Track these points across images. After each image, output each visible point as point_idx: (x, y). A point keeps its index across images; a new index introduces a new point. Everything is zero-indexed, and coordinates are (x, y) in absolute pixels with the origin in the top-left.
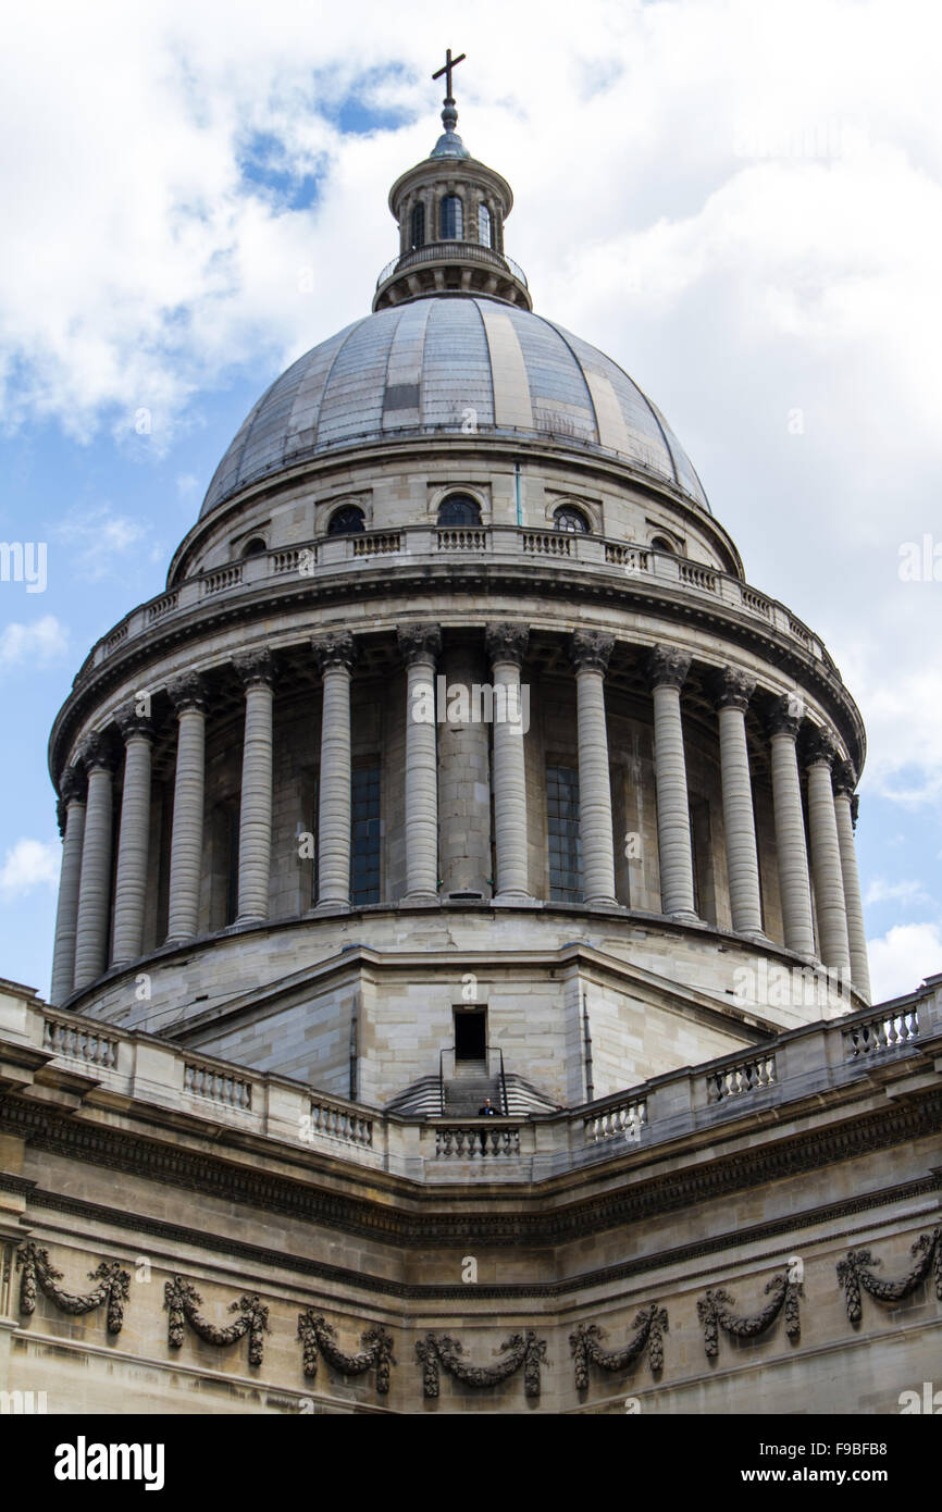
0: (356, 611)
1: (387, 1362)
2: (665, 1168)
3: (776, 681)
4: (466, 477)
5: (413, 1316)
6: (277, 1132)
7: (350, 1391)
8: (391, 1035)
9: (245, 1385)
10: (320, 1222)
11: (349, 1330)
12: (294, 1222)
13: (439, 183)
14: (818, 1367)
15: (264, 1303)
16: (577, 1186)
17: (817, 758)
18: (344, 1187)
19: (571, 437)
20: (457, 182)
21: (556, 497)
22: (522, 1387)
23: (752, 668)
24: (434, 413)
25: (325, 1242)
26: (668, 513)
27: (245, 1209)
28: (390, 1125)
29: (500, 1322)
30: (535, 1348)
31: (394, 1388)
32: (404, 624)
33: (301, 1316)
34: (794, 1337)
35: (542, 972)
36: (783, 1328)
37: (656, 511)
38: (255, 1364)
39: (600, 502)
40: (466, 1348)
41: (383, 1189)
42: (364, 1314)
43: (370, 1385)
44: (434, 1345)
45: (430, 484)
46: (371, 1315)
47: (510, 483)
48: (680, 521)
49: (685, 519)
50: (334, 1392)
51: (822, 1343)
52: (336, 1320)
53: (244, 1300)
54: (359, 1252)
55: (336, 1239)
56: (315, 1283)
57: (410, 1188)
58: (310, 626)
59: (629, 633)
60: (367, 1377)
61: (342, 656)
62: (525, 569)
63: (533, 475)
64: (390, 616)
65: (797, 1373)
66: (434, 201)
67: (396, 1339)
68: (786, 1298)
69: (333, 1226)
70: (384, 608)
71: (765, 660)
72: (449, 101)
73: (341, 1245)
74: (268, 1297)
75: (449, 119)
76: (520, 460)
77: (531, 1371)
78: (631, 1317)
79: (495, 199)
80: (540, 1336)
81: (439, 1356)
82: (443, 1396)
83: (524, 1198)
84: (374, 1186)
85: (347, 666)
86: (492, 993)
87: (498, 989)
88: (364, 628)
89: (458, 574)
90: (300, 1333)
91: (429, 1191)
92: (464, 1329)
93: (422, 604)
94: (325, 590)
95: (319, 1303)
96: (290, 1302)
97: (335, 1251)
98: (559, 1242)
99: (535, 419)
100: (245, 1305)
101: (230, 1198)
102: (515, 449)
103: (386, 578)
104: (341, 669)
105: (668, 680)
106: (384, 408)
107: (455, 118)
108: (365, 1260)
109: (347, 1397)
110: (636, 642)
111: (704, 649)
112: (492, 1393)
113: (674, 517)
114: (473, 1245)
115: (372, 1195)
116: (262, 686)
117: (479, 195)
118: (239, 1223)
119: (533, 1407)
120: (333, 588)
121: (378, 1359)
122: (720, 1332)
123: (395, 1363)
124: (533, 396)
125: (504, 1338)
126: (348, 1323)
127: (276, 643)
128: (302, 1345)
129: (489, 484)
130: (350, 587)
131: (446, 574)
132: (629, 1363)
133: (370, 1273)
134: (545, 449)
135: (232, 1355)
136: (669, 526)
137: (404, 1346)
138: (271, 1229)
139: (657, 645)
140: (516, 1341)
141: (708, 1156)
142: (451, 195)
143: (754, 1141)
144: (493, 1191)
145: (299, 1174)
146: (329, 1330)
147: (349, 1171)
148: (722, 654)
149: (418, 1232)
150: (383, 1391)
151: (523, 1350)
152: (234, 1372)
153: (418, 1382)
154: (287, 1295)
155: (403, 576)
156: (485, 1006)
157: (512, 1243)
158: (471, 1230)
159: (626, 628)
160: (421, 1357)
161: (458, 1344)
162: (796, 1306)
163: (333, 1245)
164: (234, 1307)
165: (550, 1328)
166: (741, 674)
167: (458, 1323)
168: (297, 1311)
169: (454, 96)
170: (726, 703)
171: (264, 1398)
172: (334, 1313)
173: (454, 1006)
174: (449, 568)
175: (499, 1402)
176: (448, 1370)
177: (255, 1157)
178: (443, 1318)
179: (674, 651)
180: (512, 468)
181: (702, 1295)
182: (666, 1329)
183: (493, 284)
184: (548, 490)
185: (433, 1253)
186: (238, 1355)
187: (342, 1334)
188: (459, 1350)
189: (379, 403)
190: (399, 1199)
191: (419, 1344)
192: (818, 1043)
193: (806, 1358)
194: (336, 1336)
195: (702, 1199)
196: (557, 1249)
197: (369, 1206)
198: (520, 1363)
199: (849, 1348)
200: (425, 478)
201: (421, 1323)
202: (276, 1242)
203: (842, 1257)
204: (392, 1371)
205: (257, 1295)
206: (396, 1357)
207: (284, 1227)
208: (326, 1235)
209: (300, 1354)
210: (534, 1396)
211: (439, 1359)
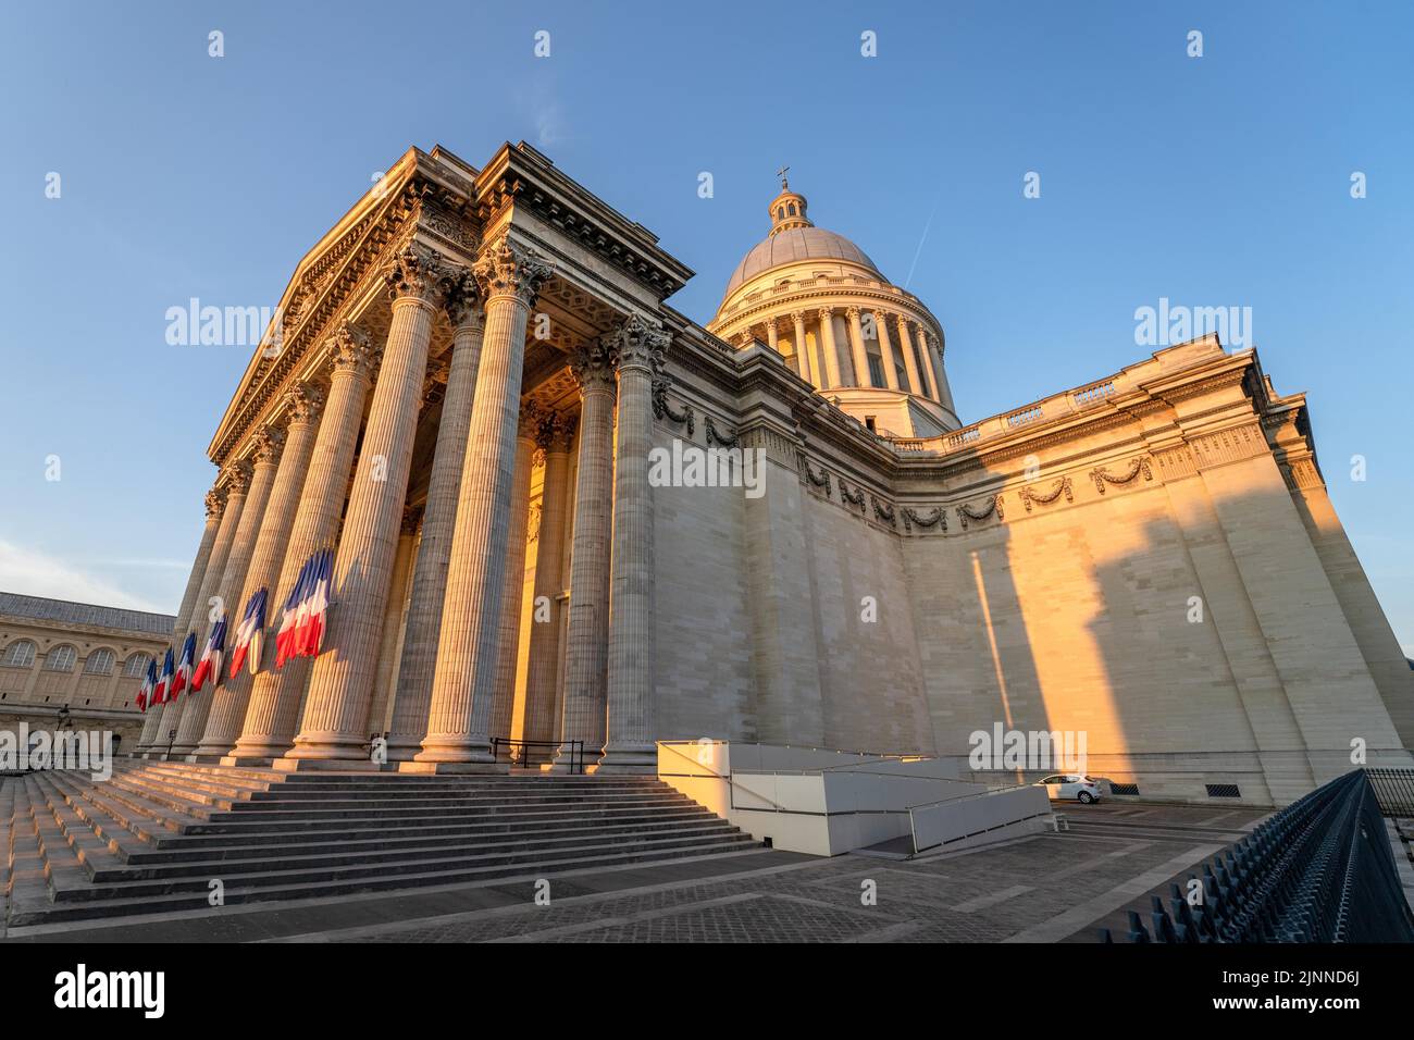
5: (900, 502)
7: (886, 524)
9: (862, 517)
11: (884, 504)
12: (867, 464)
14: (1084, 509)
15: (863, 491)
16: (958, 457)
22: (940, 526)
27: (852, 459)
29: (929, 504)
30: (943, 513)
33: (873, 499)
34: (1070, 499)
36: (1063, 496)
38: (863, 510)
40: (918, 513)
42: (887, 500)
43: (891, 523)
44: (907, 512)
46: (889, 500)
50: (883, 523)
51: (1085, 501)
52: (881, 501)
53: (857, 488)
54: (881, 479)
55: (875, 474)
57: (896, 458)
60: (890, 520)
65: (1074, 512)
67: (895, 510)
68: (1064, 487)
73: (877, 476)
74: (863, 488)
77: (942, 520)
78: (985, 500)
80: (945, 510)
82: (913, 529)
83: (936, 463)
90: (873, 503)
91: (902, 460)
92: (917, 507)
95: (877, 494)
96: (869, 493)
108: (886, 481)
109: (886, 526)
112: (930, 528)
119: (945, 532)
121: (891, 514)
122: (1031, 501)
125: (931, 510)
128: (874, 507)
132: (988, 515)
135: (858, 506)
137: (897, 514)
140: (935, 511)
144: (924, 460)
146: (878, 503)
150: (894, 526)
151: (936, 514)
152: (859, 512)
153: (904, 524)
154: (868, 490)
157: (929, 479)
160: (903, 516)
161: (915, 512)
162: (1070, 488)
164: (855, 490)
165: (948, 506)
167: (914, 504)
168: (872, 497)
175: (933, 530)
176: (913, 520)
178: (909, 503)
181: (1021, 489)
182: (1003, 502)
185: (901, 482)
188: (916, 514)
191: (902, 512)
192: (1063, 399)
193: (1078, 506)
194: (880, 505)
196: (946, 481)
197: (884, 463)
198: (938, 518)
199: (1100, 501)
201: (905, 505)
202: (863, 471)
203: (1092, 470)
204: (896, 519)
205: (860, 487)
208: (874, 470)
209: (874, 510)
210: (945, 529)
211: (909, 516)
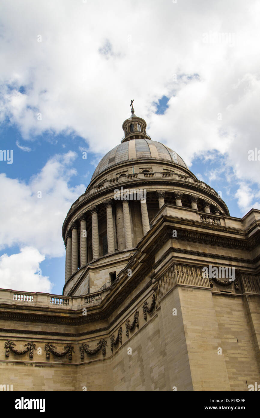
0: (97, 200)
1: (71, 353)
2: (116, 294)
3: (189, 192)
4: (123, 171)
5: (78, 341)
6: (39, 305)
7: (60, 360)
8: (97, 282)
9: (28, 363)
10: (51, 323)
11: (60, 346)
12: (44, 324)
13: (129, 123)
14: (142, 332)
15: (34, 343)
16: (105, 303)
17: (205, 206)
18: (54, 314)
19: (145, 158)
20: (132, 122)
21: (142, 169)
22: (102, 352)
23: (182, 190)
24: (117, 161)
25: (53, 327)
26: (169, 167)
27: (29, 323)
28: (73, 299)
29: (97, 338)
30: (104, 343)
31: (73, 358)
32: (104, 201)
33: (46, 345)
34: (138, 326)
35: (126, 261)
36: (136, 325)
37: (165, 167)
38: (31, 357)
39: (152, 168)
40: (90, 346)
41: (65, 313)
42: (64, 342)
43: (67, 358)
44: (83, 346)
45: (117, 174)
46: (67, 342)
47: (132, 169)
48: (172, 168)
49: (173, 167)
50: (55, 361)
51: (142, 326)
52: (56, 344)
53: (28, 343)
54: (63, 328)
55: (57, 326)
56: (49, 337)
57: (73, 312)
58: (89, 206)
59: (150, 190)
60: (66, 357)
61: (95, 210)
62: (126, 183)
63: (136, 167)
64: (102, 200)
65: (139, 335)
66: (128, 126)
67: (74, 347)
68: (136, 318)
69: (55, 323)
70: (101, 199)
71: (186, 188)
72: (132, 109)
73: (58, 327)
74: (36, 342)
75: (133, 112)
76: (133, 164)
77: (103, 348)
78: (117, 331)
79: (141, 123)
80: (105, 340)
81: (84, 349)
82: (85, 358)
83: (98, 309)
84: (63, 313)
85: (96, 212)
86: (117, 268)
87: (118, 267)
88: (98, 204)
89: (113, 188)
90: (45, 349)
91: (78, 312)
92: (89, 341)
93: (108, 196)
94: (90, 198)
95: (51, 341)
96: (42, 342)
97: (56, 329)
98: (108, 318)
99: (137, 156)
100: (29, 344)
101: (25, 321)
102: (131, 163)
103: (100, 192)
104: (95, 213)
105: (160, 197)
106: (109, 163)
107: (134, 111)
108: (65, 330)
109: (59, 362)
110: (152, 191)
111: (169, 189)
112: (95, 355)
113: (170, 167)
114: (90, 322)
115: (62, 315)
116: (83, 221)
117: (137, 123)
118: (27, 326)
119: (104, 357)
120: (91, 198)
121: (68, 352)
122: (129, 329)
123: (74, 352)
124: (136, 152)
125: (98, 342)
126: (60, 345)
127: (84, 212)
128: (46, 351)
129: (128, 171)
130: (94, 196)
131: (110, 188)
132: (117, 342)
133: (66, 333)
134: (138, 161)
135: (25, 356)
136: (169, 169)
137: (77, 348)
138: (37, 326)
139: (157, 190)
140: (100, 342)
141: (120, 288)
142: (132, 124)
143: (126, 282)
144: (91, 308)
145: (40, 313)
146: (54, 347)
147: (54, 310)
148: (173, 189)
149: (78, 321)
150: (70, 360)
151: (101, 344)
152: (25, 360)
153: (80, 356)
154: (41, 341)
155: (103, 191)
156: (115, 272)
157: (99, 320)
158: (89, 319)
159: (149, 189)
160: (80, 350)
161: (88, 345)
162: (138, 319)
163: (55, 328)
164: (26, 345)
165: (107, 338)
166: (179, 192)
167: (88, 340)
168: (44, 344)
169: (133, 108)
170: (176, 199)
171: (34, 365)
172: (56, 343)
173: (109, 273)
174: (111, 187)
175: (97, 357)
176: (86, 352)
177: (27, 311)
178: (85, 340)
179: (161, 191)
180: (132, 166)
181: (126, 322)
182: (122, 331)
183: (140, 137)
184: (140, 169)
185: (83, 326)
186: (27, 356)
187: (58, 348)
188: (88, 347)
189: (108, 163)
190: (70, 315)
191: (80, 347)
193: (140, 331)
194: (56, 348)
195: (125, 299)
196: (108, 319)
197: (63, 317)
198: (101, 347)
199: (145, 326)
200: (116, 173)
201: (80, 342)
202: (39, 329)
203: (143, 304)
204: (73, 354)
205: (32, 342)
206: (74, 351)
207: (41, 326)
208: (54, 326)
209: (45, 354)
210: (104, 354)
211: (84, 350)
